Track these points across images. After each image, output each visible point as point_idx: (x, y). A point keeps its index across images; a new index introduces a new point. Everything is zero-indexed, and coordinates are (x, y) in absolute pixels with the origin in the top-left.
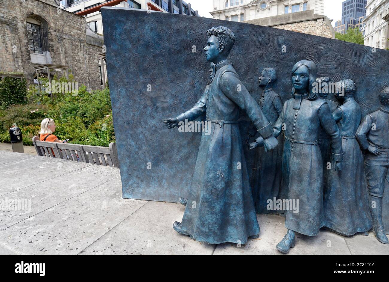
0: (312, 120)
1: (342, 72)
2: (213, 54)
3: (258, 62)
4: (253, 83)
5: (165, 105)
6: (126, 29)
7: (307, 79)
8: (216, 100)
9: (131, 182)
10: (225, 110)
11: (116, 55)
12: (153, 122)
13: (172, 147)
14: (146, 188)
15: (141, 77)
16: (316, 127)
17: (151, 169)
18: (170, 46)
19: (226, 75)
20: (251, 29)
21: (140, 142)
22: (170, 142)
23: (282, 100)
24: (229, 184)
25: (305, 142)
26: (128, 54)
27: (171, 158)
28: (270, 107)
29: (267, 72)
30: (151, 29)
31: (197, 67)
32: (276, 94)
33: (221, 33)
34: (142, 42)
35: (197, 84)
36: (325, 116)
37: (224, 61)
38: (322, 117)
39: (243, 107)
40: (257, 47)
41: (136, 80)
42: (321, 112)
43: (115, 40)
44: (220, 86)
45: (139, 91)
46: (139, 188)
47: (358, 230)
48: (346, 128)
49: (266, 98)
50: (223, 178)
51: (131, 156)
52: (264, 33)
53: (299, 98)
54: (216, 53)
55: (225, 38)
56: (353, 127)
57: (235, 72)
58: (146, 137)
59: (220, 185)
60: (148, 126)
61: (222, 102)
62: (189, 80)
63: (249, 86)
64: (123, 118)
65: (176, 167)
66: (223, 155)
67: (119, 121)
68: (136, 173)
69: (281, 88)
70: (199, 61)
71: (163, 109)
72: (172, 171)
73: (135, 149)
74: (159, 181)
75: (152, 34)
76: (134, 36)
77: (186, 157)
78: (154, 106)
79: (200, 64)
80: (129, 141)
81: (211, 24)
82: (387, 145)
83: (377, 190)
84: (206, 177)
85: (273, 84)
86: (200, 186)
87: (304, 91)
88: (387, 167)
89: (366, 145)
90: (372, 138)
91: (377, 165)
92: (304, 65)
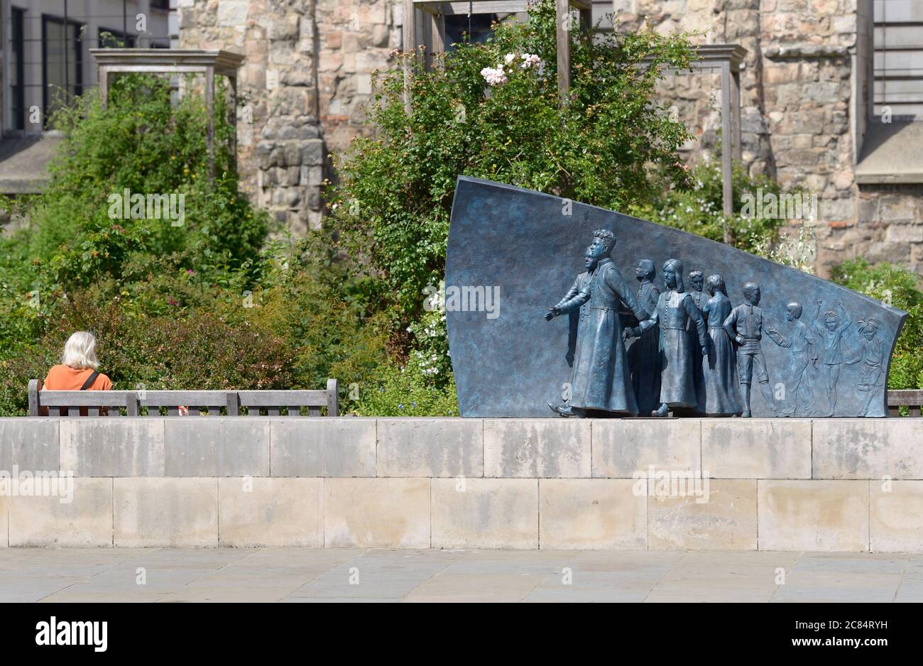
0: (679, 309)
1: (711, 268)
2: (599, 253)
3: (635, 253)
5: (523, 296)
6: (486, 204)
7: (673, 275)
8: (602, 290)
9: (473, 398)
10: (610, 299)
11: (463, 231)
13: (530, 350)
14: (494, 404)
15: (495, 260)
16: (682, 315)
19: (611, 272)
21: (485, 344)
22: (526, 344)
24: (612, 360)
25: (674, 328)
26: (481, 232)
27: (528, 364)
28: (648, 301)
29: (644, 263)
30: (519, 209)
31: (569, 253)
32: (653, 287)
33: (605, 237)
34: (503, 220)
35: (567, 273)
36: (688, 306)
37: (607, 259)
38: (686, 307)
39: (623, 296)
40: (634, 238)
41: (487, 262)
42: (685, 303)
43: (467, 215)
44: (605, 280)
46: (485, 405)
47: (727, 411)
48: (714, 319)
49: (643, 290)
50: (608, 353)
51: (472, 363)
52: (642, 225)
53: (669, 290)
54: (602, 253)
55: (608, 241)
56: (720, 319)
58: (494, 338)
59: (606, 358)
61: (607, 293)
62: (557, 266)
65: (535, 376)
66: (608, 334)
68: (480, 387)
70: (571, 247)
71: (521, 301)
72: (530, 382)
73: (477, 353)
74: (512, 395)
75: (518, 213)
76: (495, 212)
77: (549, 363)
78: (508, 297)
79: (572, 250)
80: (470, 343)
81: (587, 212)
82: (750, 335)
83: (745, 377)
84: (595, 352)
85: (651, 276)
86: (588, 364)
87: (673, 285)
88: (752, 355)
89: (732, 335)
90: (739, 329)
91: (743, 353)
92: (671, 264)
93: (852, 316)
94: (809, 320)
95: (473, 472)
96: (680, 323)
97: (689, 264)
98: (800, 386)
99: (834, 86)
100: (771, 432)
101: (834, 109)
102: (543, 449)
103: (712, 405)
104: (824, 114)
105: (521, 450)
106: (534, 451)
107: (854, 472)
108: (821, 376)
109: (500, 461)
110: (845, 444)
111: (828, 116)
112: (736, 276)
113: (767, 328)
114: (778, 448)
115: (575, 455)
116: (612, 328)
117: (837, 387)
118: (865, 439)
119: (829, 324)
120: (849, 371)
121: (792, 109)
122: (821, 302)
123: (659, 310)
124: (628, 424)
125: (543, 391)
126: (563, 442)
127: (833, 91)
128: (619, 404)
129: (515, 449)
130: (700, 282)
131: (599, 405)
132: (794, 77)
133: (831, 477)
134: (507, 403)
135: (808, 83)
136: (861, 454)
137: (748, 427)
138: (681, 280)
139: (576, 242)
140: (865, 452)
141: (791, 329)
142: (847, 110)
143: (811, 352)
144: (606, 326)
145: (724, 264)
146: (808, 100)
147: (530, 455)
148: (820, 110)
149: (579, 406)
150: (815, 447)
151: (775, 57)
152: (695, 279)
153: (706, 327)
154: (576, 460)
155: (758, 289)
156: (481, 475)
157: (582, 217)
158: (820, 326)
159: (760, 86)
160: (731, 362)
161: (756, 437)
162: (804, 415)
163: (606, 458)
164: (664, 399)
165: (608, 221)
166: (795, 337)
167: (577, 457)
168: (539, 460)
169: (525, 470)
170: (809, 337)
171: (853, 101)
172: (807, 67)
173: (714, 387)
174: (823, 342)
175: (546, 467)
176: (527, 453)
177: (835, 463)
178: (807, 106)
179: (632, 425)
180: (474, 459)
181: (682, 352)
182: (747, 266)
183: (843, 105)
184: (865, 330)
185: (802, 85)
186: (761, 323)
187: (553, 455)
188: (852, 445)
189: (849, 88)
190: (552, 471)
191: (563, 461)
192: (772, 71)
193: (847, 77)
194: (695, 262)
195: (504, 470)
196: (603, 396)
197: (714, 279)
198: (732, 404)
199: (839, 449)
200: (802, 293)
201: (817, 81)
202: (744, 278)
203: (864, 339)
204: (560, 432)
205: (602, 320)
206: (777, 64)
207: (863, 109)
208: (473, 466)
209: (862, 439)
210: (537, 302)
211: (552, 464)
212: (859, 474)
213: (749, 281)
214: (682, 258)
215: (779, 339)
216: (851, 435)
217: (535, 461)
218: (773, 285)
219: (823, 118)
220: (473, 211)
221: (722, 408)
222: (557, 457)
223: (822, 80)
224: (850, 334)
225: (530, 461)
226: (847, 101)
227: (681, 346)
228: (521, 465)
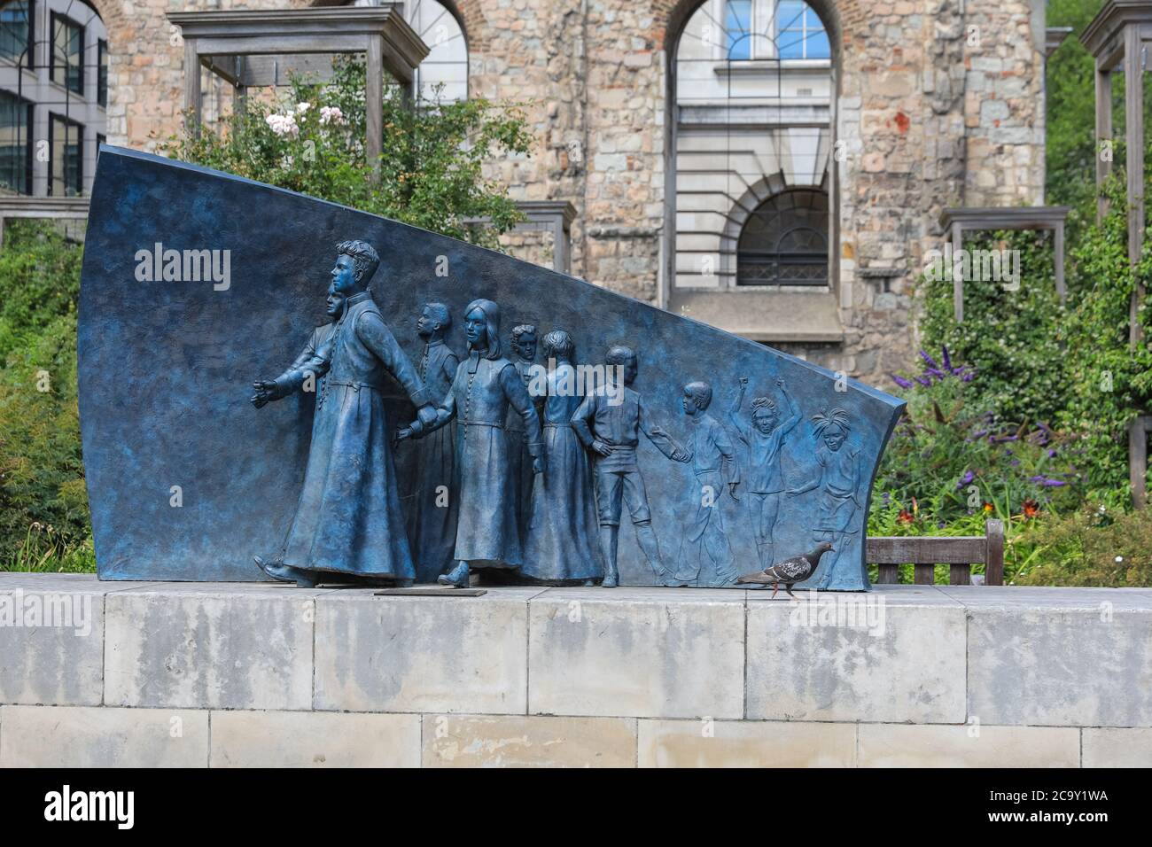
0: (491, 389)
1: (551, 320)
2: (346, 282)
3: (417, 292)
4: (408, 328)
5: (218, 364)
6: (149, 197)
7: (483, 327)
8: (350, 351)
9: (120, 545)
10: (364, 367)
11: (111, 246)
12: (185, 403)
13: (229, 462)
14: (160, 556)
15: (168, 299)
16: (497, 400)
17: (180, 505)
18: (246, 243)
19: (367, 317)
20: (406, 232)
21: (147, 449)
22: (222, 450)
23: (458, 360)
25: (483, 423)
27: (223, 485)
28: (439, 376)
29: (432, 309)
30: (209, 207)
31: (299, 289)
32: (448, 351)
33: (359, 254)
34: (182, 226)
35: (297, 326)
36: (509, 383)
37: (362, 294)
38: (505, 384)
39: (388, 362)
40: (416, 264)
41: (154, 304)
42: (504, 378)
43: (117, 216)
44: (356, 331)
45: (158, 329)
46: (141, 558)
47: (575, 576)
48: (555, 409)
49: (431, 357)
50: (358, 466)
51: (122, 481)
52: (429, 242)
53: (475, 355)
54: (351, 282)
55: (364, 261)
56: (565, 408)
57: (378, 311)
58: (163, 438)
59: (354, 477)
60: (171, 412)
61: (359, 355)
62: (279, 312)
63: (401, 335)
64: (107, 391)
65: (235, 507)
66: (359, 432)
67: (95, 396)
68: (134, 524)
69: (458, 340)
70: (303, 279)
71: (213, 374)
72: (226, 517)
73: (132, 464)
74: (193, 540)
75: (209, 216)
76: (166, 213)
77: (260, 484)
78: (190, 365)
79: (305, 284)
80: (118, 447)
81: (334, 216)
82: (618, 439)
83: (608, 513)
84: (333, 464)
85: (444, 332)
86: (320, 486)
87: (482, 346)
88: (621, 475)
89: (588, 439)
90: (598, 428)
91: (606, 471)
92: (479, 307)
93: (802, 408)
94: (723, 413)
95: (83, 694)
96: (494, 414)
97: (512, 311)
98: (708, 531)
99: (645, 260)
100: (665, 625)
101: (645, 279)
102: (221, 652)
103: (549, 562)
104: (637, 283)
105: (176, 653)
106: (202, 656)
107: (828, 706)
108: (745, 514)
109: (136, 674)
110: (811, 651)
111: (640, 285)
112: (595, 334)
113: (650, 426)
114: (679, 657)
115: (281, 665)
116: (367, 421)
117: (775, 534)
118: (851, 642)
119: (760, 422)
120: (795, 506)
121: (611, 279)
122: (746, 381)
123: (457, 391)
124: (386, 606)
125: (250, 534)
126: (259, 638)
127: (644, 265)
128: (376, 561)
129: (165, 651)
130: (531, 343)
131: (340, 565)
132: (613, 252)
133: (783, 718)
134: (182, 554)
135: (625, 257)
136: (841, 672)
137: (622, 615)
138: (497, 337)
139: (313, 270)
140: (851, 667)
141: (691, 428)
142: (655, 280)
143: (727, 470)
144: (357, 418)
145: (574, 313)
146: (624, 271)
147: (195, 663)
148: (634, 280)
149: (302, 565)
150: (753, 657)
151: (597, 236)
152: (521, 339)
153: (542, 424)
154: (283, 675)
155: (634, 358)
156: (97, 700)
157: (324, 225)
158: (744, 424)
159: (584, 259)
160: (584, 487)
161: (636, 635)
162: (714, 584)
163: (341, 672)
164: (462, 553)
165: (369, 233)
166: (699, 442)
167: (286, 669)
168: (212, 674)
169: (184, 691)
170: (725, 443)
171: (660, 273)
172: (623, 245)
173: (553, 531)
174: (749, 453)
175: (225, 687)
176: (189, 659)
177: (791, 689)
178: (623, 276)
179: (394, 608)
180: (86, 671)
181: (496, 467)
182: (615, 317)
183: (652, 276)
184: (826, 432)
185: (619, 259)
186: (638, 418)
187: (238, 664)
188: (824, 654)
189: (657, 262)
190: (236, 696)
191: (258, 677)
192: (595, 247)
193: (655, 254)
194: (522, 309)
195: (143, 692)
196: (346, 546)
197: (556, 338)
198: (585, 562)
199: (800, 660)
200: (712, 364)
201: (631, 256)
202: (609, 338)
203: (825, 448)
204: (253, 619)
205: (349, 404)
206: (600, 242)
207: (667, 280)
208: (83, 682)
209: (843, 641)
210: (242, 376)
211: (237, 681)
212: (839, 711)
213: (618, 343)
214: (499, 300)
215: (669, 447)
216: (822, 635)
217: (203, 676)
218: (660, 350)
219: (635, 287)
220: (127, 210)
221: (568, 571)
222: (245, 669)
223: (635, 256)
224: (798, 439)
225: (194, 676)
226: (655, 273)
227: (496, 456)
228: (177, 683)
